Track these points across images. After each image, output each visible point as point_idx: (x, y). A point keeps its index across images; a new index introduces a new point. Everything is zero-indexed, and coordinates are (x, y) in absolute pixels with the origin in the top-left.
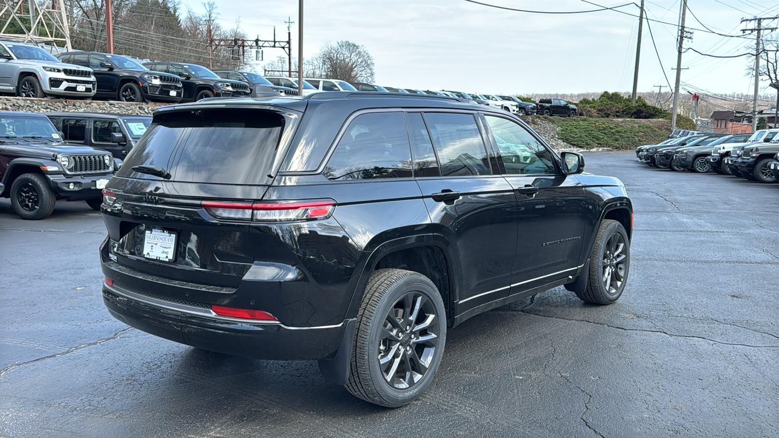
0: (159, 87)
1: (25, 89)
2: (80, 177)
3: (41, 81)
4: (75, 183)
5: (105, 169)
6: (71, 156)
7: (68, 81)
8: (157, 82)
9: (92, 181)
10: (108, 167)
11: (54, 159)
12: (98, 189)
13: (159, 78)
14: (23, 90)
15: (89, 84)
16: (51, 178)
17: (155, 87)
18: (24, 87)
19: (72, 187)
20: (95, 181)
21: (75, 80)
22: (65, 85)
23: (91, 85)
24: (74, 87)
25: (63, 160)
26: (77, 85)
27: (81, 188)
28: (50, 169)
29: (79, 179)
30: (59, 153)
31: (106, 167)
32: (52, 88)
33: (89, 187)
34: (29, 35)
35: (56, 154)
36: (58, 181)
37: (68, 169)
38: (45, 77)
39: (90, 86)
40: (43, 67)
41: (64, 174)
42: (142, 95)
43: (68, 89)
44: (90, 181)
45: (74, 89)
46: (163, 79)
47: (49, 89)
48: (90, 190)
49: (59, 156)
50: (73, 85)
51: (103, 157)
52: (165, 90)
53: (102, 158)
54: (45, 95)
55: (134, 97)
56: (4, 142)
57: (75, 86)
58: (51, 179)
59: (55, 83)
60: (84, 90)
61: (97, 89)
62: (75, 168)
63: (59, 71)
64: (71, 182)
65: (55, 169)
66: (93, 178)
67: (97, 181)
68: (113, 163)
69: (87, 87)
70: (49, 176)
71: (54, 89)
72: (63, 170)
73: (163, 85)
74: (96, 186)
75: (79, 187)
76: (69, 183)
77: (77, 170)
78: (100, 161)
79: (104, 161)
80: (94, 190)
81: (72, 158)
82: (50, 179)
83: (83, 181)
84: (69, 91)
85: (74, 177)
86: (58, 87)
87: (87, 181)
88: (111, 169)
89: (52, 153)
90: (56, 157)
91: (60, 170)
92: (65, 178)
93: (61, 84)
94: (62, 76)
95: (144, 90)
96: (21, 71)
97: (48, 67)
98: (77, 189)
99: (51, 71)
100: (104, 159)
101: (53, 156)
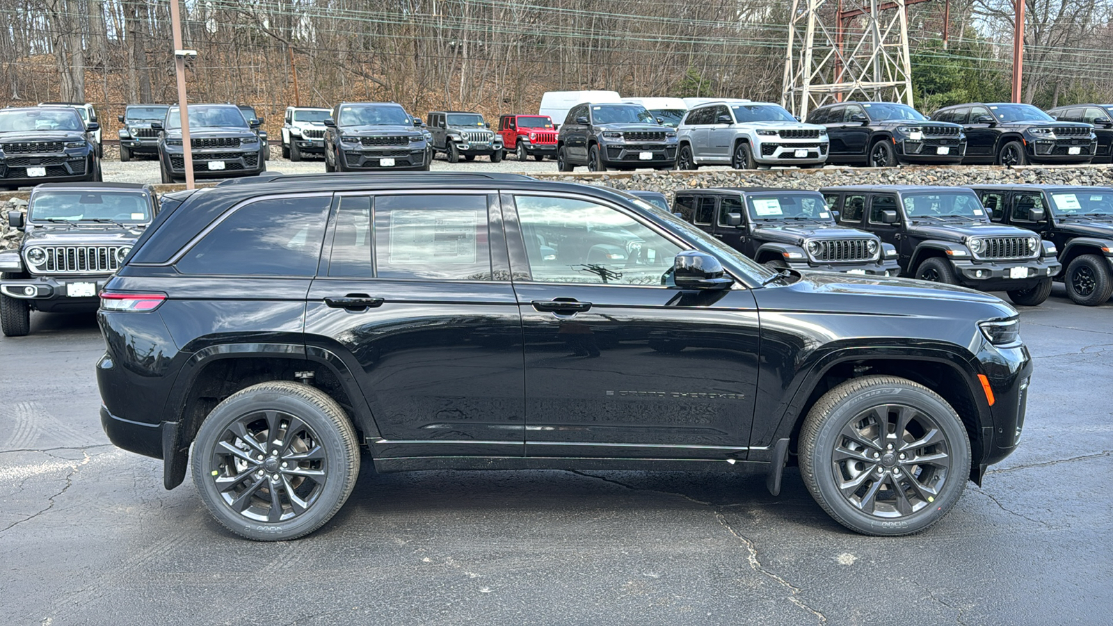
0: (920, 143)
1: (739, 160)
2: (991, 264)
3: (752, 148)
4: (983, 271)
5: (1027, 254)
6: (983, 239)
7: (784, 145)
8: (917, 136)
9: (1005, 269)
10: (1033, 253)
11: (963, 242)
12: (1012, 279)
13: (922, 130)
14: (738, 161)
15: (814, 147)
16: (956, 263)
17: (915, 144)
18: (738, 156)
19: (979, 274)
20: (1009, 269)
21: (793, 144)
22: (780, 150)
23: (818, 147)
24: (792, 153)
25: (972, 242)
26: (795, 150)
27: (989, 277)
28: (956, 253)
29: (989, 266)
30: (970, 235)
31: (1029, 252)
32: (764, 156)
33: (1000, 276)
34: (857, 82)
35: (965, 236)
36: (963, 268)
37: (978, 254)
38: (757, 141)
39: (817, 150)
40: (757, 131)
41: (972, 261)
42: (895, 157)
43: (783, 155)
44: (1002, 269)
45: (792, 155)
46: (929, 131)
47: (760, 158)
48: (1001, 279)
49: (969, 238)
50: (790, 150)
51: (1026, 240)
52: (930, 147)
53: (1024, 242)
54: (757, 164)
55: (886, 160)
56: (917, 222)
57: (793, 151)
58: (956, 265)
59: (768, 149)
60: (806, 155)
61: (830, 151)
62: (988, 253)
63: (773, 133)
64: (978, 270)
65: (962, 253)
66: (1007, 266)
67: (1012, 270)
68: (1039, 248)
69: (809, 151)
70: (954, 262)
71: (766, 157)
72: (970, 255)
73: (927, 140)
74: (1009, 275)
75: (988, 275)
76: (976, 270)
77: (989, 256)
78: (1021, 245)
79: (1027, 244)
80: (1006, 279)
81: (984, 241)
82: (954, 265)
83: (992, 269)
84: (784, 158)
85: (984, 264)
86: (772, 154)
87: (997, 269)
88: (1036, 254)
89: (962, 235)
90: (965, 240)
91: (968, 255)
92: (972, 264)
93: (775, 150)
94: (777, 139)
95: (898, 148)
96: (738, 137)
97: (762, 130)
98: (984, 277)
99: (766, 134)
100: (1027, 242)
101: (962, 238)
